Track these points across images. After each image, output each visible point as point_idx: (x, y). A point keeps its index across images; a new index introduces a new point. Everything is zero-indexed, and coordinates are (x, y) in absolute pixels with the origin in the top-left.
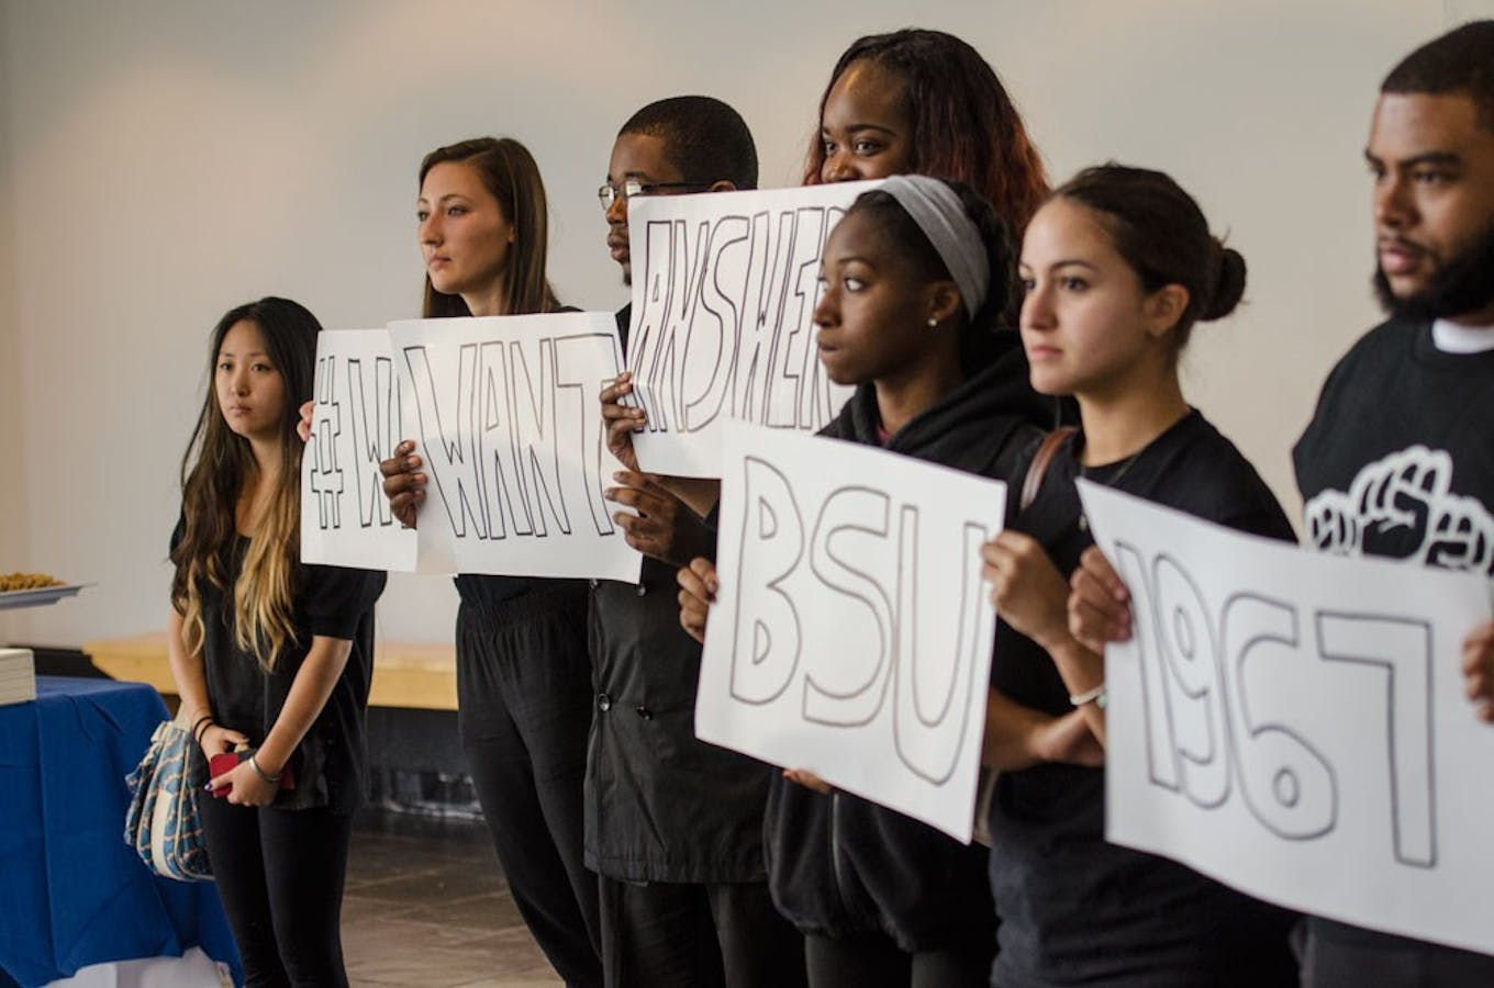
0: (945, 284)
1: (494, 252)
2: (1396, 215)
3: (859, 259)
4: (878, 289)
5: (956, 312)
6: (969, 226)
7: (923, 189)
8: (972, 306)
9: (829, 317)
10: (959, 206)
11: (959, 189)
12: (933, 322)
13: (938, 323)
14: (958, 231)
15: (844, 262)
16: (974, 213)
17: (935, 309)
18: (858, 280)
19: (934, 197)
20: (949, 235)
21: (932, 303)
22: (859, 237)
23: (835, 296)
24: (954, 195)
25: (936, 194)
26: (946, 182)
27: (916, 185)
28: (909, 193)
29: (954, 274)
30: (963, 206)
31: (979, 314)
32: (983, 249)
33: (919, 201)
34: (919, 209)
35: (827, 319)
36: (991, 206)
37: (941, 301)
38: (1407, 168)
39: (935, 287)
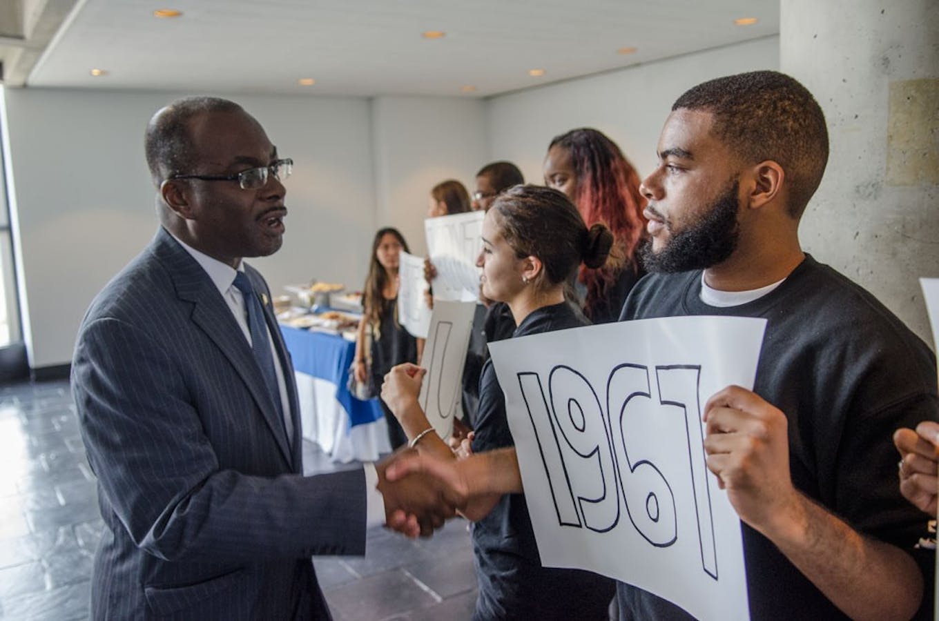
2: (649, 191)
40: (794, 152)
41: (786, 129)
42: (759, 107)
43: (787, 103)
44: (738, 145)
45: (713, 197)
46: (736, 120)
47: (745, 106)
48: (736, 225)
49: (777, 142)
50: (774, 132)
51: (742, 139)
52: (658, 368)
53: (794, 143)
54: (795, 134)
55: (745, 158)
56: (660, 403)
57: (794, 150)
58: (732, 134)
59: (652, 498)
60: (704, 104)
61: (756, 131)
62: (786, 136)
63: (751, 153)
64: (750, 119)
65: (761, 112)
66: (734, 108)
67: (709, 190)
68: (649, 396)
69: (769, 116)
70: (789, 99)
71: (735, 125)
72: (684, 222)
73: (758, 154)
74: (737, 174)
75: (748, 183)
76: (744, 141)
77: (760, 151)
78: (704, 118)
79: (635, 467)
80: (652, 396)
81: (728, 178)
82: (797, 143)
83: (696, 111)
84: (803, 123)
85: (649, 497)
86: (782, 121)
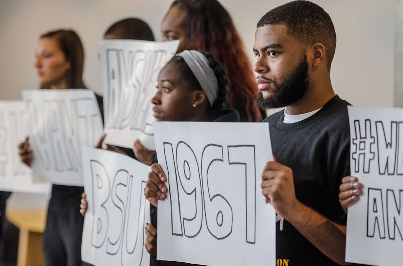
0: (200, 92)
1: (61, 71)
2: (261, 68)
3: (168, 81)
4: (174, 92)
5: (204, 102)
6: (210, 70)
7: (194, 56)
8: (211, 101)
9: (157, 101)
10: (207, 62)
11: (208, 57)
12: (194, 106)
13: (197, 106)
14: (206, 72)
15: (163, 81)
16: (213, 65)
17: (195, 101)
18: (168, 88)
19: (198, 59)
20: (202, 73)
21: (194, 98)
22: (169, 72)
23: (160, 93)
24: (205, 58)
25: (199, 57)
26: (204, 54)
27: (192, 54)
28: (189, 57)
29: (203, 88)
30: (208, 62)
31: (214, 104)
32: (216, 79)
33: (192, 60)
34: (191, 63)
35: (156, 102)
36: (220, 63)
37: (198, 98)
38: (264, 50)
39: (196, 92)
40: (325, 36)
41: (320, 26)
42: (305, 18)
43: (316, 14)
44: (301, 37)
45: (296, 64)
46: (298, 26)
47: (299, 18)
48: (308, 76)
49: (317, 32)
50: (315, 28)
51: (302, 34)
52: (228, 147)
53: (324, 32)
54: (324, 27)
55: (306, 43)
56: (228, 164)
57: (325, 35)
58: (297, 33)
59: (220, 214)
60: (279, 21)
61: (307, 29)
62: (320, 29)
63: (308, 40)
64: (304, 24)
65: (307, 20)
66: (295, 20)
67: (294, 61)
68: (222, 161)
69: (312, 21)
70: (316, 12)
71: (298, 28)
72: (283, 79)
73: (311, 40)
74: (305, 51)
75: (310, 55)
76: (303, 34)
77: (312, 38)
78: (282, 28)
79: (213, 198)
80: (224, 160)
81: (301, 54)
82: (326, 32)
83: (276, 25)
84: (325, 22)
85: (219, 213)
86: (317, 23)
